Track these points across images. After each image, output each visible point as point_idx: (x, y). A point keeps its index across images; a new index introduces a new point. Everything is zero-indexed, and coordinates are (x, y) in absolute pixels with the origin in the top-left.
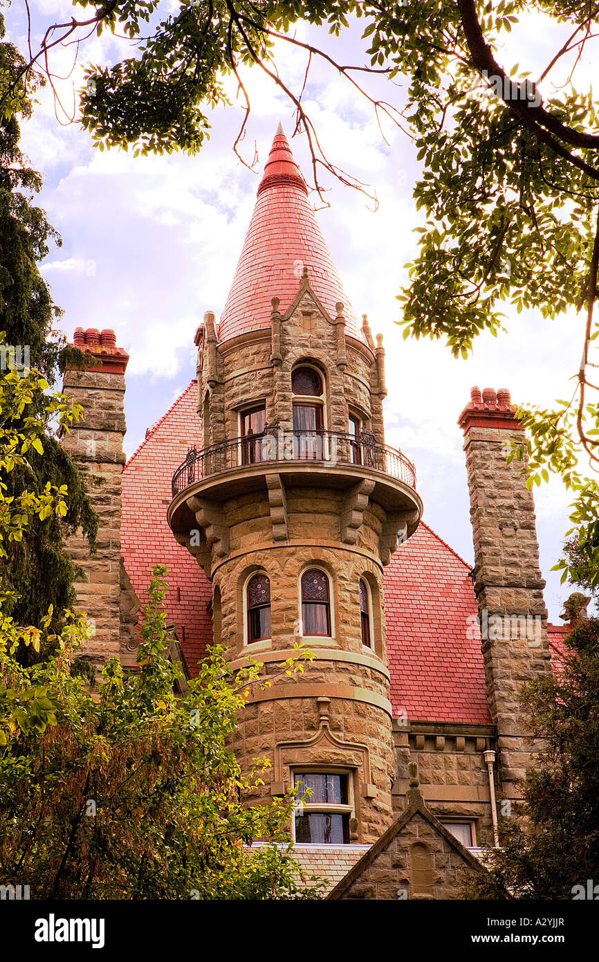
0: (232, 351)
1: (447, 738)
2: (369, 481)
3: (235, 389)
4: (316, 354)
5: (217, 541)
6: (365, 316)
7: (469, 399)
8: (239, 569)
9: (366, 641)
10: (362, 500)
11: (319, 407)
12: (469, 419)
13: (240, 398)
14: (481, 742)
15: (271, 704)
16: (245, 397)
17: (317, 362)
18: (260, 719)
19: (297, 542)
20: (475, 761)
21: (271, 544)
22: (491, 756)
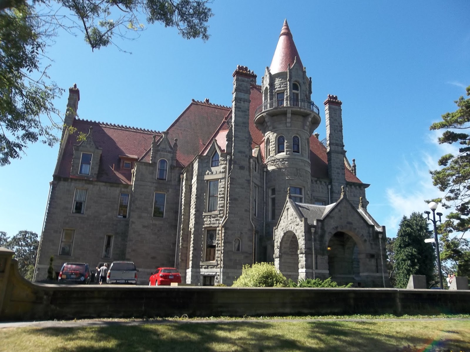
0: (276, 77)
1: (320, 182)
2: (312, 114)
4: (298, 79)
5: (270, 126)
10: (310, 119)
11: (297, 94)
12: (329, 103)
13: (278, 89)
14: (327, 183)
17: (298, 82)
18: (282, 172)
19: (293, 128)
20: (326, 187)
21: (286, 128)
22: (330, 187)
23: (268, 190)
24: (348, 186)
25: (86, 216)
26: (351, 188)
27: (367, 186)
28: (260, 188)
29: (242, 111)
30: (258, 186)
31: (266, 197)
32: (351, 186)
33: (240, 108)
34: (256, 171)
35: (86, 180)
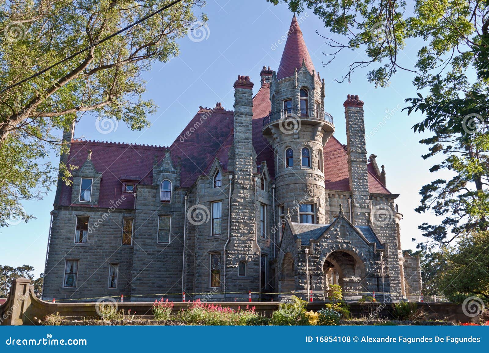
0: (282, 83)
1: (338, 195)
2: (322, 123)
3: (283, 94)
4: (306, 85)
5: (277, 138)
6: (318, 73)
7: (347, 98)
8: (284, 147)
9: (319, 169)
10: (320, 128)
11: (307, 101)
12: (346, 104)
13: (284, 97)
14: (348, 197)
15: (293, 185)
16: (286, 97)
17: (307, 87)
18: (290, 188)
19: (301, 140)
20: (346, 201)
21: (293, 140)
22: (350, 200)
23: (277, 209)
24: (373, 198)
25: (89, 245)
26: (376, 200)
27: (396, 196)
28: (268, 206)
29: (244, 126)
30: (266, 205)
31: (276, 216)
32: (376, 198)
33: (242, 123)
34: (263, 189)
35: (87, 207)
